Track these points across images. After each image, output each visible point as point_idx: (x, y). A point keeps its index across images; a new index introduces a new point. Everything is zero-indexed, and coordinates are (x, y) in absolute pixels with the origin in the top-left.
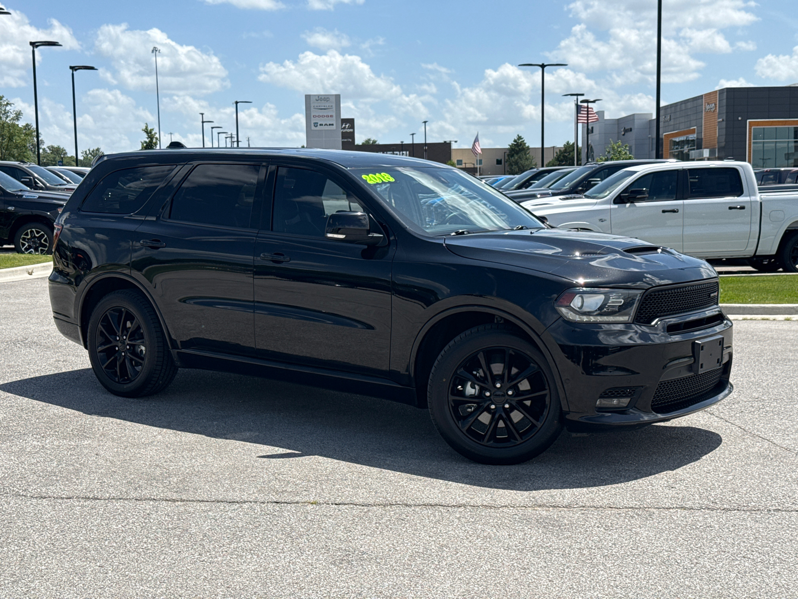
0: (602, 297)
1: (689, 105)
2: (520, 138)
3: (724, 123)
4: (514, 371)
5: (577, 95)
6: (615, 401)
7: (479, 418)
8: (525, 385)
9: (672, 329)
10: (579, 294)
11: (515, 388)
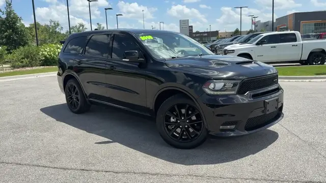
0: (223, 84)
1: (284, 18)
3: (294, 22)
4: (190, 112)
5: (252, 16)
6: (228, 127)
7: (176, 130)
8: (194, 118)
9: (254, 96)
10: (212, 83)
11: (190, 119)
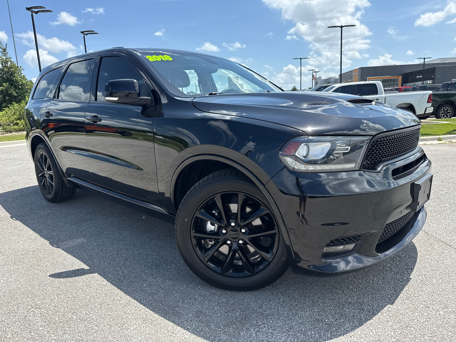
0: (328, 146)
1: (349, 73)
2: (295, 87)
3: (360, 79)
4: (248, 210)
5: (313, 70)
7: (220, 249)
10: (304, 142)
11: (249, 225)
